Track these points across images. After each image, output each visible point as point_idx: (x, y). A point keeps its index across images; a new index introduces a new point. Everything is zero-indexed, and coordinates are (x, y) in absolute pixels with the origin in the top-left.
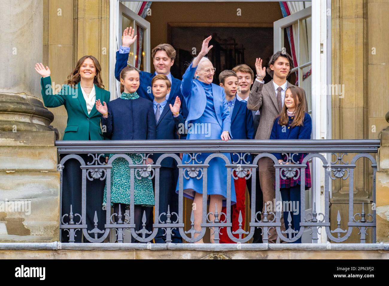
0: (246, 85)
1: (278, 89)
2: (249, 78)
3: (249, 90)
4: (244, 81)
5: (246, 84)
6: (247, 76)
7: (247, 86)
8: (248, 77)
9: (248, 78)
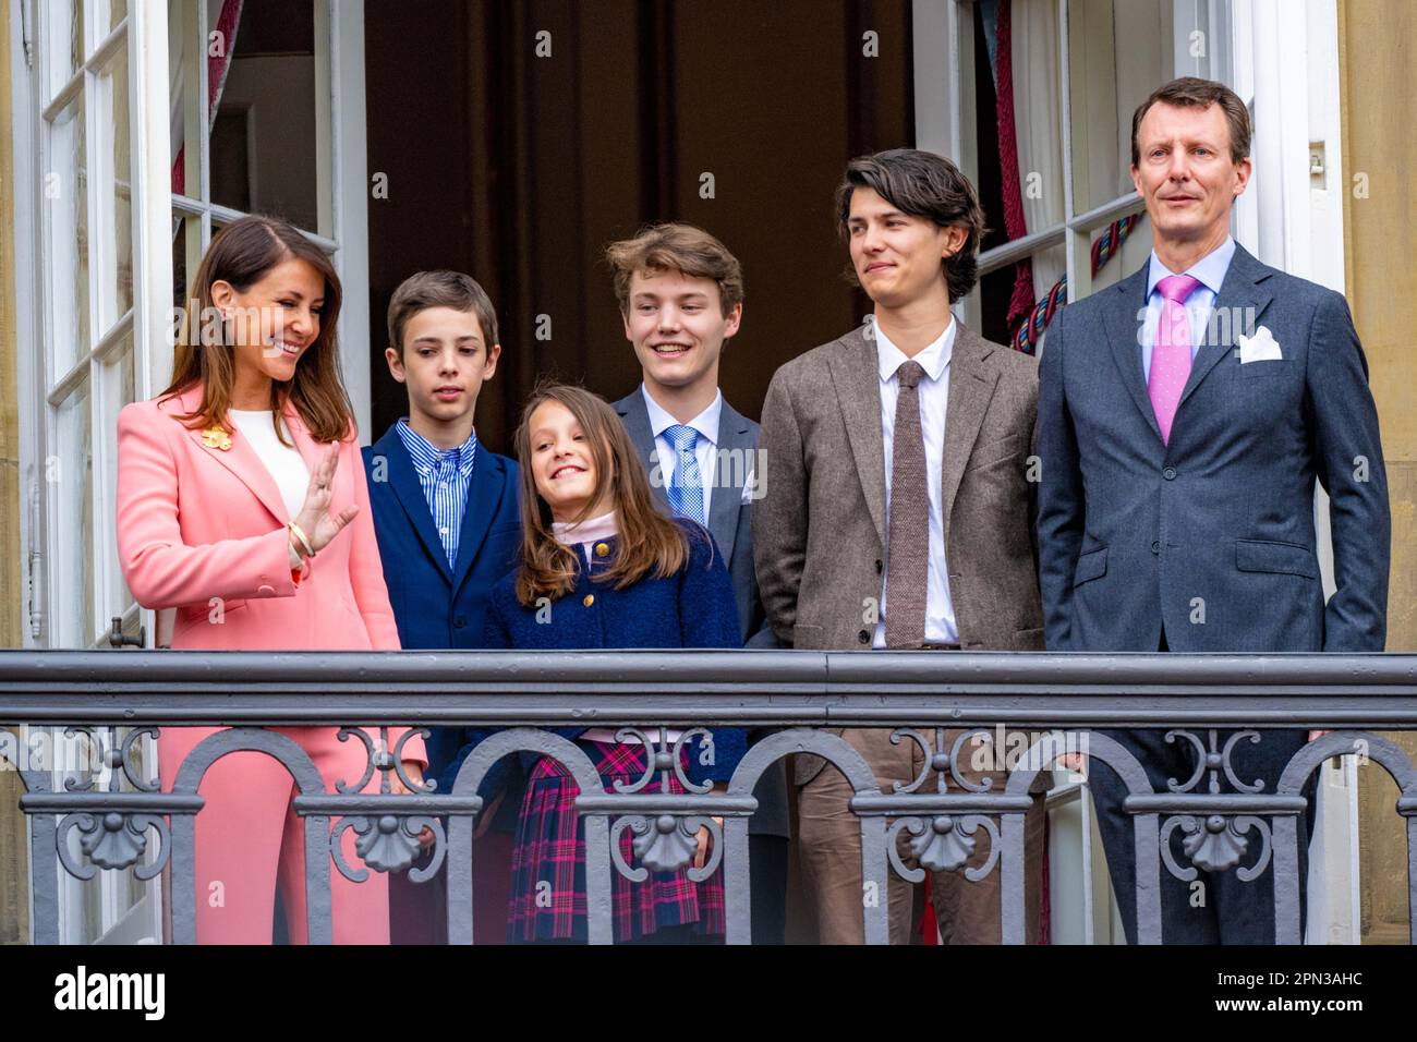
0: (687, 348)
1: (900, 373)
2: (701, 307)
3: (707, 368)
4: (667, 324)
5: (682, 339)
6: (689, 296)
7: (691, 354)
8: (690, 302)
9: (690, 308)
